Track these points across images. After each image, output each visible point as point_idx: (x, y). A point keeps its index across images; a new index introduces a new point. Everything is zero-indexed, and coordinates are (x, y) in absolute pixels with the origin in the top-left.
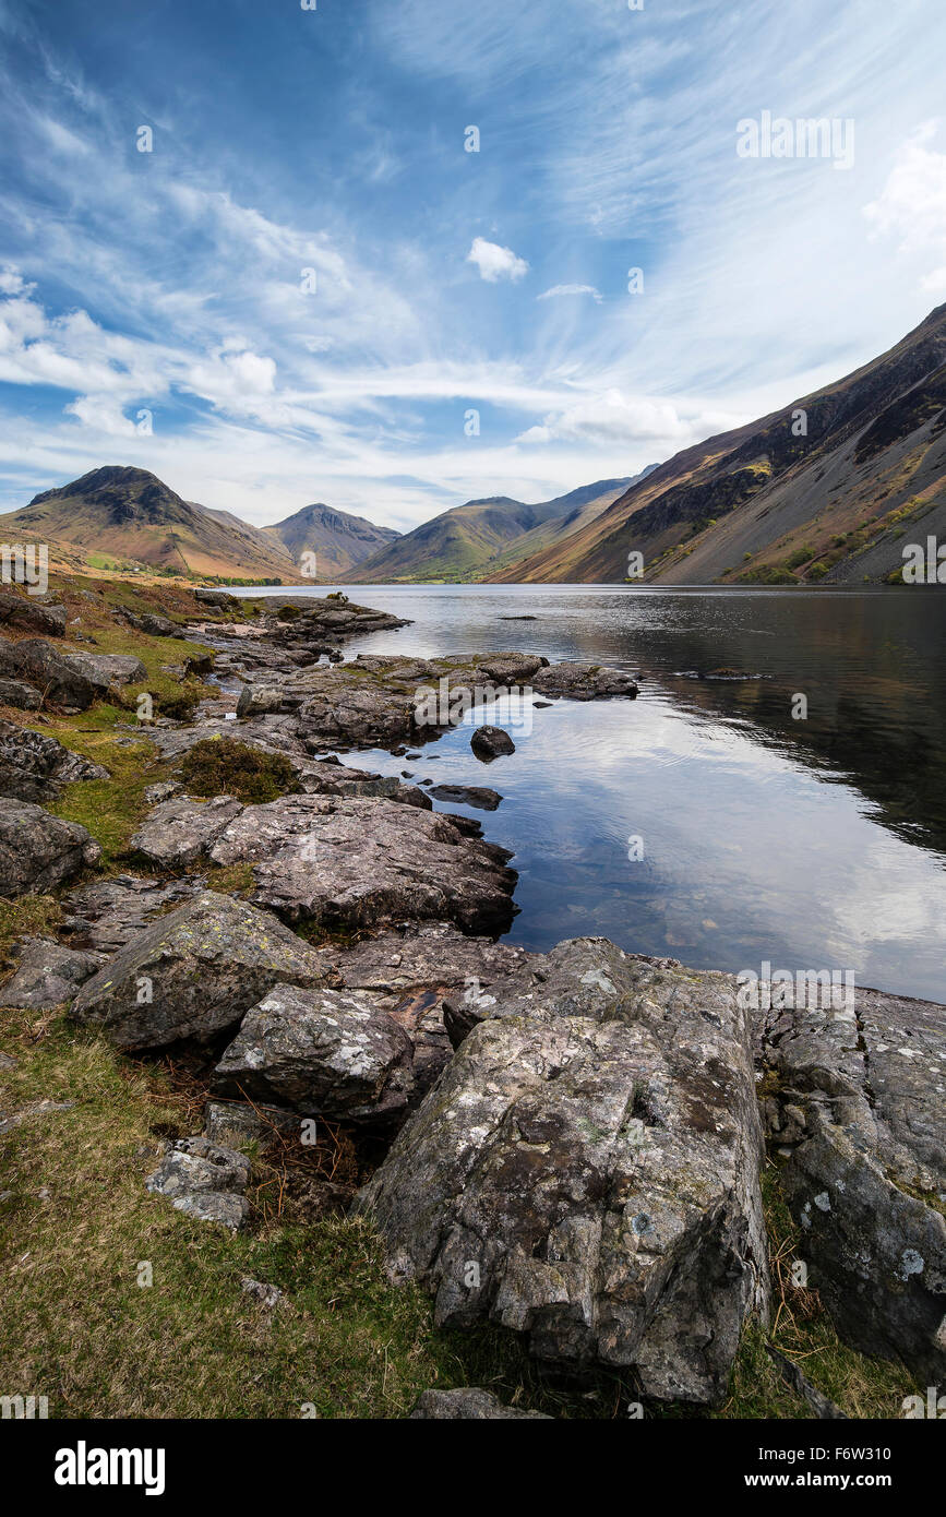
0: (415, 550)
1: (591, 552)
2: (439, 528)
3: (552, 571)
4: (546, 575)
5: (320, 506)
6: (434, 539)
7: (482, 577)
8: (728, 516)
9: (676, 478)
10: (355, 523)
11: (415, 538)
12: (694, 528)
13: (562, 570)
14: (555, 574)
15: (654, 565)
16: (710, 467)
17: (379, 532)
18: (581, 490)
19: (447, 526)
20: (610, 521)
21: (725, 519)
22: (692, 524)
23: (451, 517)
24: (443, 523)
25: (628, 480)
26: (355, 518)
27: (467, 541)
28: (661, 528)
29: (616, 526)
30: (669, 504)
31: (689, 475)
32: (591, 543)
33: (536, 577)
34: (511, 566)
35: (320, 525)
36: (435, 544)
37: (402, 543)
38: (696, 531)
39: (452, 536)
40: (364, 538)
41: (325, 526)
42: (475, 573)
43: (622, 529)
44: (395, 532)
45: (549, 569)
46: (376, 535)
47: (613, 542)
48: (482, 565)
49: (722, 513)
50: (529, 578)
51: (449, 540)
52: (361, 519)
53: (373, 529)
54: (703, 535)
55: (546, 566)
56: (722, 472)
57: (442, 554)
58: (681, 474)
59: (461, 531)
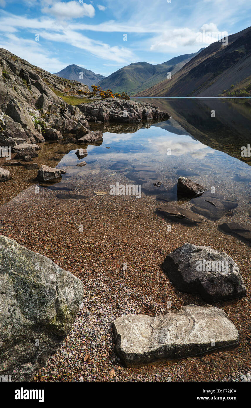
0: (110, 83)
1: (175, 84)
2: (119, 75)
3: (160, 92)
4: (158, 93)
5: (74, 65)
6: (117, 79)
7: (135, 94)
8: (227, 70)
9: (209, 55)
10: (87, 72)
11: (110, 79)
12: (214, 75)
13: (164, 92)
14: (162, 93)
15: (198, 89)
16: (223, 50)
17: (97, 76)
18: (174, 59)
19: (122, 74)
20: (184, 72)
21: (225, 72)
22: (213, 73)
23: (124, 70)
24: (121, 73)
25: (193, 54)
26: (87, 70)
27: (130, 80)
28: (202, 75)
29: (185, 74)
30: (205, 65)
31: (214, 53)
32: (175, 81)
33: (155, 94)
34: (146, 90)
35: (74, 73)
36: (117, 82)
37: (105, 80)
38: (215, 76)
39: (124, 78)
40: (90, 79)
41: (76, 73)
42: (133, 92)
43: (188, 75)
44: (102, 76)
45: (160, 91)
46: (96, 78)
47: (184, 80)
48: (135, 90)
49: (226, 69)
50: (152, 95)
51: (123, 79)
52: (89, 71)
53: (94, 75)
54: (217, 78)
55: (159, 90)
56: (226, 52)
57: (121, 85)
58: (212, 53)
59: (128, 76)
